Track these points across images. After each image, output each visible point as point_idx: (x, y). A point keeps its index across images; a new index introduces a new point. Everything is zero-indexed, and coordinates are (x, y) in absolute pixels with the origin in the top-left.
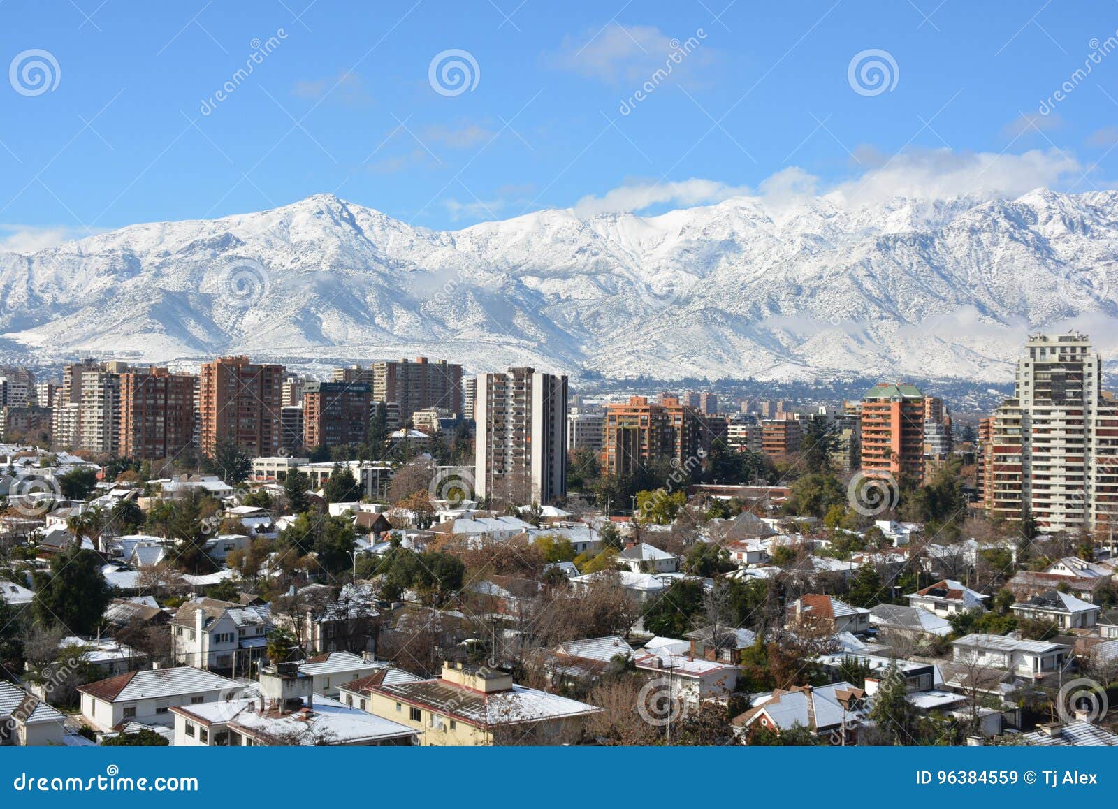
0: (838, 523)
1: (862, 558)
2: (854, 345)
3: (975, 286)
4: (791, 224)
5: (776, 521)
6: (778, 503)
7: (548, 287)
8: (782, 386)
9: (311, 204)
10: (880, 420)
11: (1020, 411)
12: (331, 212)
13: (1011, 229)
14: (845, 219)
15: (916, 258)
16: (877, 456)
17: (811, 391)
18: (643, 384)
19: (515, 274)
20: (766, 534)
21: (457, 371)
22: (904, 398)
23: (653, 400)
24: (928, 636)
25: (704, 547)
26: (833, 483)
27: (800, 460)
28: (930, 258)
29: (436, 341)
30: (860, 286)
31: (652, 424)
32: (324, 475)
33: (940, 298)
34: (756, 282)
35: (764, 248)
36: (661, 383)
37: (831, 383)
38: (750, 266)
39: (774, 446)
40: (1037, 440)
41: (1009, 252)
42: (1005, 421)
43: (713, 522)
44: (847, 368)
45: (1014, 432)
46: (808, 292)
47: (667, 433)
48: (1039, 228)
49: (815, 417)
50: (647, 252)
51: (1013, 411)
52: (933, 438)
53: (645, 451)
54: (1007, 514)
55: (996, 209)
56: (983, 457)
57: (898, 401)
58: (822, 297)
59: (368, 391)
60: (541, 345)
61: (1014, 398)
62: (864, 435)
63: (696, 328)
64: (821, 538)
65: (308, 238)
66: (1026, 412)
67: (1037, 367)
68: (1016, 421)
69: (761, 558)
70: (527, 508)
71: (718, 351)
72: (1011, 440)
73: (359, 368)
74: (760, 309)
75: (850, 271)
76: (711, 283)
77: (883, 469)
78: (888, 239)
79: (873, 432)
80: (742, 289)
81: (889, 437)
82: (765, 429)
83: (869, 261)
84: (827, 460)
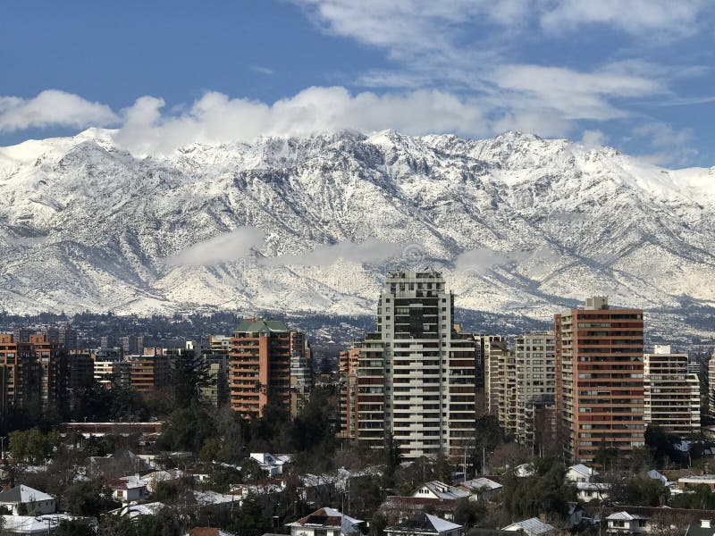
0: (213, 457)
1: (241, 490)
2: (212, 279)
3: (328, 222)
5: (152, 457)
6: (152, 439)
10: (248, 354)
11: (382, 345)
13: (361, 168)
14: (203, 154)
15: (272, 194)
16: (247, 390)
20: (144, 470)
22: (271, 333)
25: (85, 487)
26: (205, 417)
27: (170, 396)
28: (285, 195)
30: (218, 221)
31: (19, 362)
33: (295, 234)
34: (114, 216)
38: (108, 199)
39: (143, 382)
40: (397, 372)
41: (360, 190)
42: (369, 354)
43: (90, 461)
44: (205, 302)
45: (376, 364)
46: (167, 226)
47: (34, 371)
48: (386, 168)
49: (183, 352)
51: (376, 344)
52: (297, 371)
53: (11, 389)
54: (371, 443)
55: (347, 149)
56: (345, 389)
57: (265, 335)
58: (181, 231)
61: (377, 332)
62: (233, 369)
63: (54, 262)
64: (198, 472)
66: (388, 345)
67: (397, 302)
68: (378, 354)
69: (141, 495)
72: (373, 372)
74: (118, 242)
75: (209, 205)
76: (68, 216)
77: (252, 402)
78: (245, 175)
79: (241, 366)
80: (100, 222)
81: (257, 371)
82: (134, 365)
83: (227, 196)
84: (196, 395)
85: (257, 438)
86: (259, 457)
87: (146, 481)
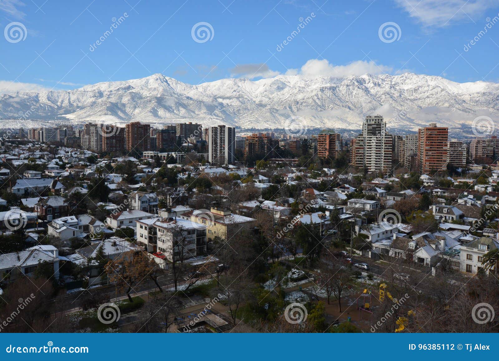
0: (313, 169)
1: (320, 179)
3: (348, 102)
4: (295, 83)
5: (295, 169)
6: (295, 164)
7: (225, 102)
10: (323, 140)
11: (363, 137)
13: (358, 85)
14: (311, 82)
15: (331, 94)
16: (322, 150)
18: (253, 130)
20: (293, 172)
21: (200, 126)
22: (330, 134)
23: (258, 134)
24: (340, 200)
25: (276, 176)
27: (301, 151)
28: (335, 94)
30: (315, 101)
31: (259, 141)
32: (164, 156)
33: (338, 105)
34: (285, 101)
35: (288, 90)
38: (283, 96)
39: (293, 148)
40: (368, 145)
41: (358, 92)
42: (359, 140)
43: (278, 169)
45: (362, 143)
46: (300, 103)
47: (263, 144)
48: (366, 85)
49: (304, 139)
51: (361, 137)
52: (338, 145)
53: (257, 149)
54: (359, 166)
55: (354, 79)
56: (352, 151)
57: (328, 135)
58: (304, 105)
61: (362, 134)
62: (319, 144)
63: (268, 114)
64: (308, 173)
66: (365, 138)
67: (368, 125)
68: (362, 140)
69: (292, 179)
72: (360, 146)
75: (312, 97)
76: (272, 101)
77: (324, 154)
78: (323, 88)
79: (321, 143)
80: (281, 102)
81: (326, 145)
83: (318, 94)
84: (308, 151)
85: (325, 164)
86: (326, 169)
87: (293, 175)
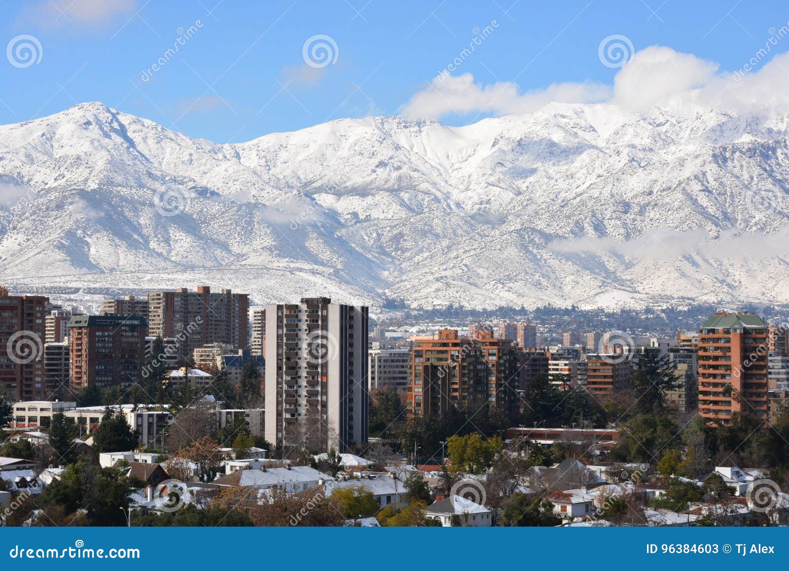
0: (673, 470)
1: (700, 509)
2: (688, 268)
4: (616, 133)
5: (603, 468)
6: (606, 448)
7: (345, 206)
8: (608, 315)
9: (76, 113)
10: (719, 353)
12: (98, 121)
14: (677, 128)
15: (756, 171)
16: (716, 394)
17: (641, 320)
18: (452, 313)
19: (308, 192)
20: (592, 483)
21: (244, 300)
22: (745, 328)
23: (465, 331)
25: (524, 500)
26: (667, 424)
28: (772, 171)
29: (219, 267)
30: (694, 202)
31: (463, 360)
32: (93, 420)
34: (578, 199)
35: (587, 161)
36: (473, 313)
37: (663, 311)
38: (571, 181)
39: (600, 383)
43: (533, 471)
44: (681, 294)
46: (636, 209)
47: (481, 370)
49: (646, 350)
50: (456, 166)
52: (778, 373)
53: (455, 390)
57: (738, 331)
58: (652, 215)
59: (144, 326)
60: (337, 272)
62: (701, 371)
63: (512, 252)
64: (654, 486)
65: (73, 152)
69: (587, 511)
70: (324, 456)
71: (537, 277)
73: (132, 298)
74: (582, 229)
75: (683, 185)
76: (528, 200)
77: (723, 408)
78: (725, 149)
79: (710, 367)
80: (562, 207)
81: (728, 372)
82: (590, 364)
83: (704, 174)
84: (660, 398)
85: (725, 449)
86: (725, 472)
87: (593, 495)
